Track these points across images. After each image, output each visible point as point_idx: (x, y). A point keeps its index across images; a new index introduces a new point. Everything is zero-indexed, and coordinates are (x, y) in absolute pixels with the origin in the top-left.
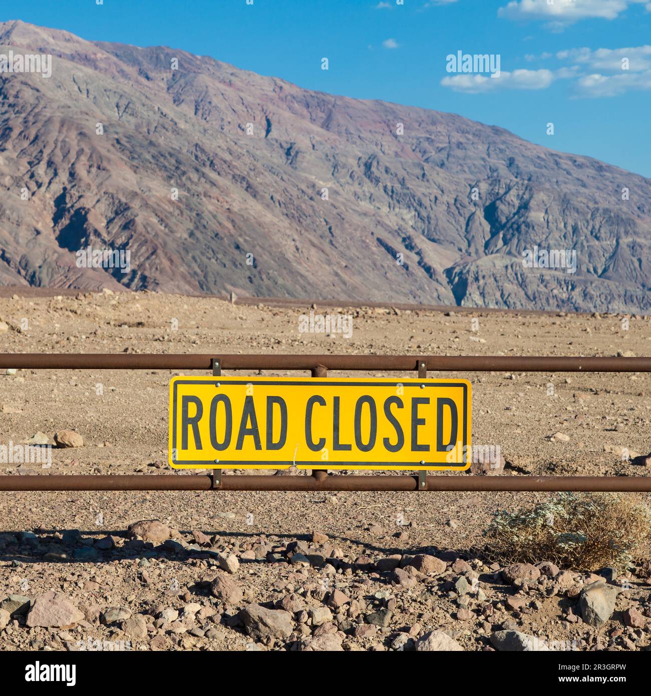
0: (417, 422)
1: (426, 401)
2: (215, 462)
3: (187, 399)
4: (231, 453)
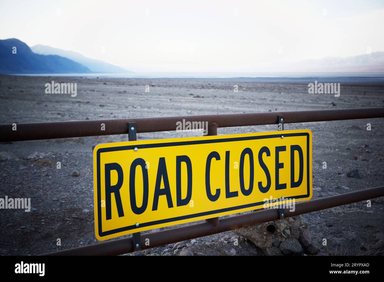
0: (279, 166)
1: (283, 148)
2: (134, 227)
3: (109, 167)
4: (149, 215)
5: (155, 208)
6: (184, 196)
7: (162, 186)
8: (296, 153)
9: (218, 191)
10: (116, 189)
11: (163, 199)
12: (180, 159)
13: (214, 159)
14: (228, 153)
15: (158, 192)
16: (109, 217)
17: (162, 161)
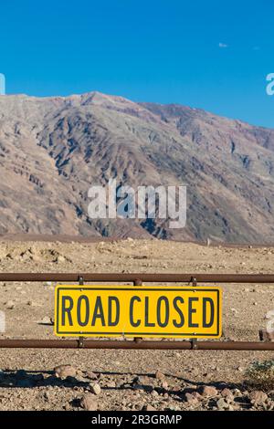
0: (191, 311)
1: (197, 299)
2: (80, 333)
3: (64, 298)
4: (89, 328)
5: (93, 324)
6: (113, 320)
7: (99, 313)
8: (208, 303)
9: (139, 321)
10: (69, 310)
11: (98, 320)
12: (111, 298)
13: (136, 301)
14: (147, 299)
15: (95, 316)
16: (63, 324)
17: (99, 299)
